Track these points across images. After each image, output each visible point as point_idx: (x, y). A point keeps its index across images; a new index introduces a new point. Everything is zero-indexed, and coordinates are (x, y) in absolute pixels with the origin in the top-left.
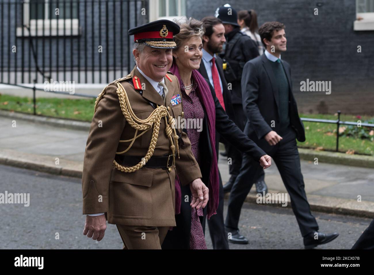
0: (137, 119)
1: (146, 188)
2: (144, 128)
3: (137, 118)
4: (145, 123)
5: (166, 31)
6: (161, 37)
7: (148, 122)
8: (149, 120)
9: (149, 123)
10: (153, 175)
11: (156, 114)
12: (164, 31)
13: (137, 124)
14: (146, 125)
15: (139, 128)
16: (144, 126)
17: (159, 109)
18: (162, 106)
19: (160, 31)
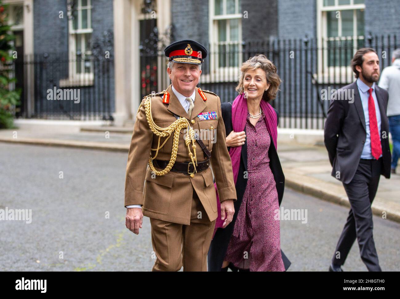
0: (157, 127)
1: (168, 188)
2: (163, 135)
3: (156, 125)
4: (164, 131)
5: (190, 49)
6: (186, 54)
7: (167, 130)
8: (168, 129)
9: (168, 132)
10: (174, 177)
11: (175, 124)
12: (188, 49)
13: (157, 131)
14: (165, 132)
15: (159, 134)
16: (164, 134)
17: (180, 120)
18: (184, 118)
19: (185, 49)
